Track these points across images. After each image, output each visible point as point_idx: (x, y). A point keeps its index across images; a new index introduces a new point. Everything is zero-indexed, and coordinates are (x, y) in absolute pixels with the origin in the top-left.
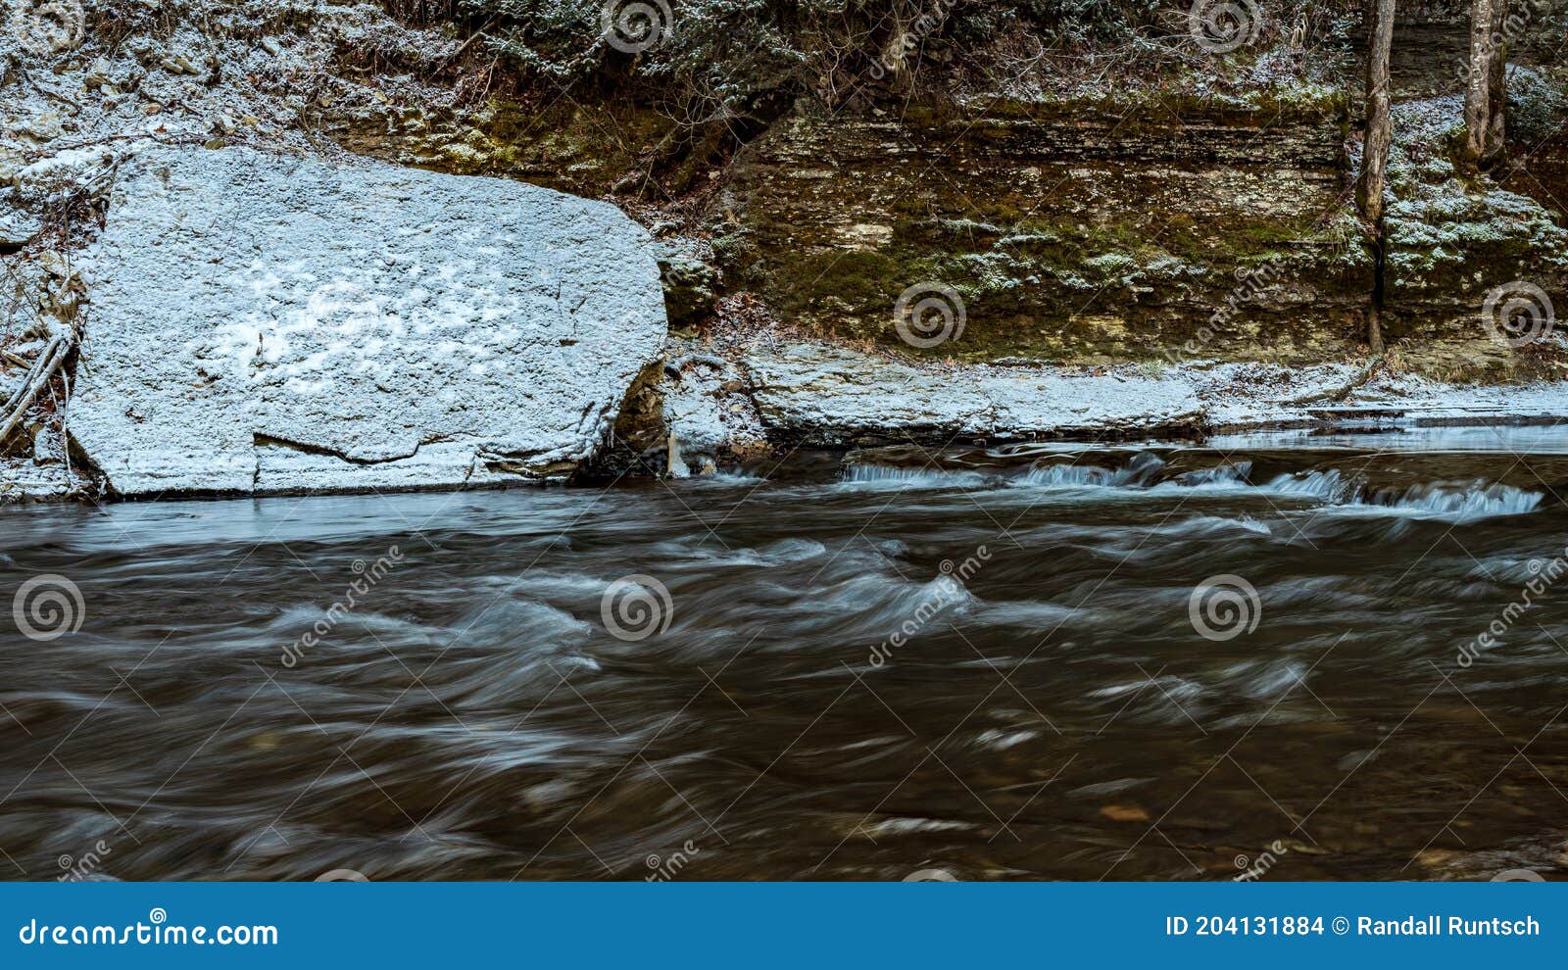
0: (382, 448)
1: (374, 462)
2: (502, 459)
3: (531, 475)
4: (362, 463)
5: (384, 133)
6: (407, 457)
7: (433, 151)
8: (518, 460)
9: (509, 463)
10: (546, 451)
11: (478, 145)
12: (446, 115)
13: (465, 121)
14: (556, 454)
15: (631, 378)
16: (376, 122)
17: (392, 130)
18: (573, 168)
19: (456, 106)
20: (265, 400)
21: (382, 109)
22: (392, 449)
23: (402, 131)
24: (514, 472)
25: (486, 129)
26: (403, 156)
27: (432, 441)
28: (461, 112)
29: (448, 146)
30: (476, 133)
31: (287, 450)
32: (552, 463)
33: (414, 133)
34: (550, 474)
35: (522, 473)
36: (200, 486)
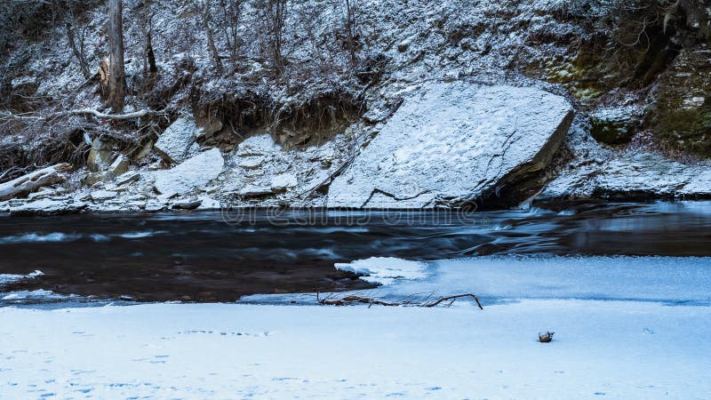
0: (406, 195)
1: (401, 200)
2: (442, 200)
3: (449, 206)
4: (398, 199)
5: (538, 68)
6: (412, 198)
7: (553, 74)
9: (445, 201)
10: (456, 197)
11: (570, 70)
12: (560, 59)
13: (567, 60)
14: (458, 199)
15: (510, 170)
16: (536, 64)
17: (541, 66)
18: (606, 77)
19: (566, 54)
20: (386, 177)
21: (538, 59)
22: (409, 195)
23: (545, 66)
24: (444, 205)
25: (574, 63)
26: (543, 77)
27: (425, 193)
28: (567, 57)
29: (558, 72)
30: (570, 65)
32: (457, 202)
33: (549, 67)
34: (455, 206)
35: (447, 205)
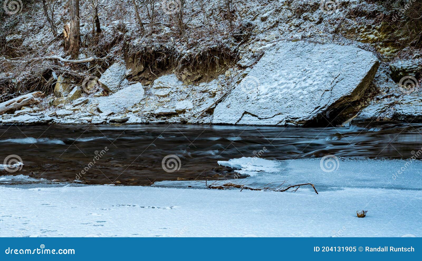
0: (266, 116)
1: (262, 119)
2: (290, 119)
3: (295, 124)
4: (260, 119)
5: (354, 33)
6: (270, 118)
7: (365, 37)
8: (294, 120)
9: (292, 121)
10: (300, 118)
11: (376, 35)
12: (369, 27)
13: (374, 28)
14: (301, 119)
15: (336, 100)
16: (352, 31)
17: (356, 32)
18: (400, 39)
19: (373, 24)
20: (252, 103)
21: (354, 27)
22: (268, 116)
23: (359, 32)
24: (292, 123)
25: (379, 30)
26: (358, 39)
27: (278, 115)
28: (374, 26)
29: (368, 36)
30: (376, 31)
31: (250, 115)
32: (300, 121)
33: (362, 33)
34: (299, 124)
35: (294, 123)
36: (226, 123)
